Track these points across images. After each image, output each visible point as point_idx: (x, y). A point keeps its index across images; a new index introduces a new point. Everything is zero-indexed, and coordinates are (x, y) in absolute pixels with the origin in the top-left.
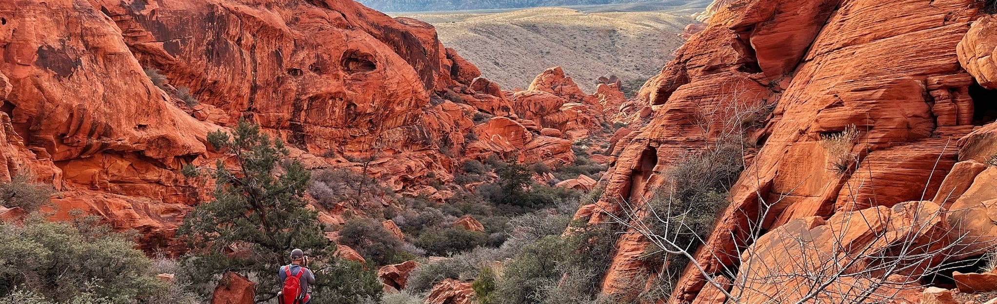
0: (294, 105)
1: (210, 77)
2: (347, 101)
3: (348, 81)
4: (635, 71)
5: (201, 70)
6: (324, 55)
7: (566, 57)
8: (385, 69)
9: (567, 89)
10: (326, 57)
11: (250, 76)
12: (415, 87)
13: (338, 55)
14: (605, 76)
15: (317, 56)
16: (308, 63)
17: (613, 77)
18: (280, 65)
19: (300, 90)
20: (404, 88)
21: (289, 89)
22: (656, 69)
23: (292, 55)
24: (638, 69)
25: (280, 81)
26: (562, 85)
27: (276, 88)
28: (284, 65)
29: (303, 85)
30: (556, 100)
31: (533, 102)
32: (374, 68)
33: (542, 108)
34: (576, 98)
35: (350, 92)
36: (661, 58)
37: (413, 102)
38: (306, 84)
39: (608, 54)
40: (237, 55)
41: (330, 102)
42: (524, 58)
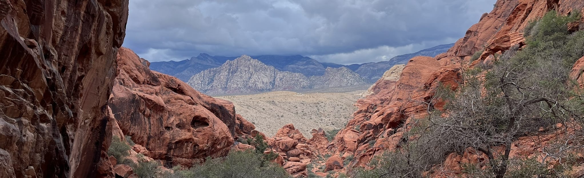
0: (168, 146)
1: (131, 132)
2: (194, 143)
3: (195, 133)
4: (332, 126)
5: (128, 128)
6: (183, 119)
7: (293, 118)
8: (214, 126)
9: (297, 136)
10: (184, 120)
11: (148, 132)
12: (228, 135)
13: (190, 119)
14: (315, 129)
15: (180, 120)
16: (175, 123)
17: (320, 129)
18: (162, 125)
19: (171, 138)
20: (222, 135)
21: (166, 138)
22: (343, 124)
23: (167, 119)
24: (333, 124)
25: (162, 133)
26: (294, 134)
27: (160, 137)
28: (163, 125)
29: (173, 135)
30: (293, 142)
31: (281, 143)
32: (208, 125)
33: (286, 146)
34: (302, 141)
35: (196, 138)
36: (345, 118)
37: (226, 143)
38: (175, 135)
39: (316, 116)
40: (143, 120)
41: (186, 144)
42: (270, 120)
